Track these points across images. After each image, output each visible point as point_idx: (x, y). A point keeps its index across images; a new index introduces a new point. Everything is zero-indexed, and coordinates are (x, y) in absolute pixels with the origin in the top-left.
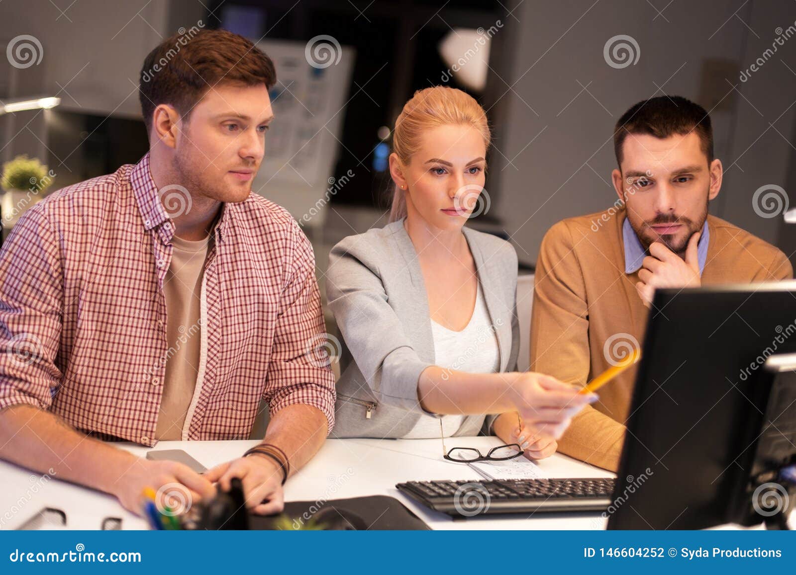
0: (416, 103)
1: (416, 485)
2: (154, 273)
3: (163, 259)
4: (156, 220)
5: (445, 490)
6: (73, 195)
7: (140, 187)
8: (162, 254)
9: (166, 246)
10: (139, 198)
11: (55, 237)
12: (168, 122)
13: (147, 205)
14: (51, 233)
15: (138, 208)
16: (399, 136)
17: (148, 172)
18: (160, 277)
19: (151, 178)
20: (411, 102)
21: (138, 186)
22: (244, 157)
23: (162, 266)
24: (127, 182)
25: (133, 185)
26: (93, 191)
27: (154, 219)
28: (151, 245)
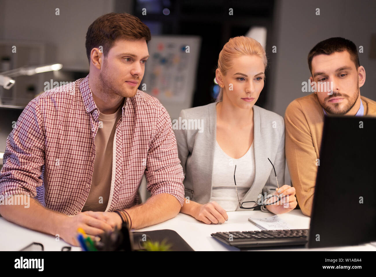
0: (230, 44)
1: (221, 234)
2: (91, 134)
3: (95, 127)
4: (91, 108)
5: (236, 235)
6: (52, 96)
7: (84, 92)
8: (94, 125)
9: (96, 121)
10: (84, 97)
11: (42, 116)
12: (98, 56)
13: (87, 101)
14: (40, 114)
15: (83, 102)
16: (221, 61)
17: (88, 85)
18: (93, 136)
19: (89, 88)
20: (227, 44)
21: (83, 91)
22: (133, 74)
23: (94, 131)
24: (78, 89)
25: (81, 90)
26: (62, 94)
27: (90, 108)
28: (89, 120)
